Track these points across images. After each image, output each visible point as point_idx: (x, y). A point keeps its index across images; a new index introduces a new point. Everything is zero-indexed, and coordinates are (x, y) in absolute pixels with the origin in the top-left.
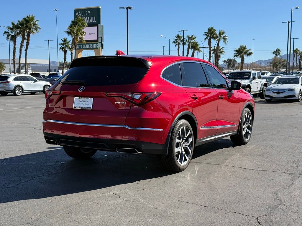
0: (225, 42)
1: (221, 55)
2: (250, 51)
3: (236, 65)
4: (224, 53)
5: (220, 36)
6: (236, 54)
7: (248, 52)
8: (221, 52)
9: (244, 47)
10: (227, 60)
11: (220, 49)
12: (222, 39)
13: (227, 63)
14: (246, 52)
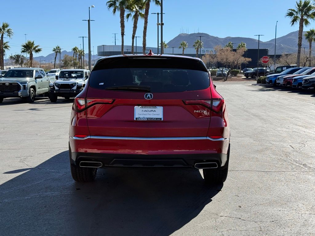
0: (10, 36)
1: (6, 50)
2: (39, 48)
3: (25, 62)
4: (9, 48)
5: (4, 29)
6: (23, 50)
7: (37, 49)
8: (6, 47)
9: (32, 42)
10: (14, 56)
11: (5, 44)
12: (7, 33)
13: (14, 59)
14: (34, 49)
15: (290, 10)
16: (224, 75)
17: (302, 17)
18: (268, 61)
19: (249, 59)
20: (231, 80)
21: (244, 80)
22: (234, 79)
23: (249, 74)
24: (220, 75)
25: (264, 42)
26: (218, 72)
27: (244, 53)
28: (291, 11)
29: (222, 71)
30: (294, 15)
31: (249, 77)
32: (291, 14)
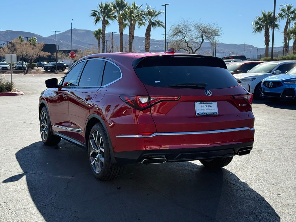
15: (93, 10)
16: (24, 68)
17: (104, 18)
18: (75, 56)
19: (48, 53)
20: (32, 73)
21: (44, 73)
22: (35, 72)
23: (48, 68)
24: (19, 68)
25: (44, 37)
26: (18, 65)
27: (43, 47)
28: (94, 12)
29: (22, 64)
30: (97, 15)
31: (48, 71)
32: (94, 15)
